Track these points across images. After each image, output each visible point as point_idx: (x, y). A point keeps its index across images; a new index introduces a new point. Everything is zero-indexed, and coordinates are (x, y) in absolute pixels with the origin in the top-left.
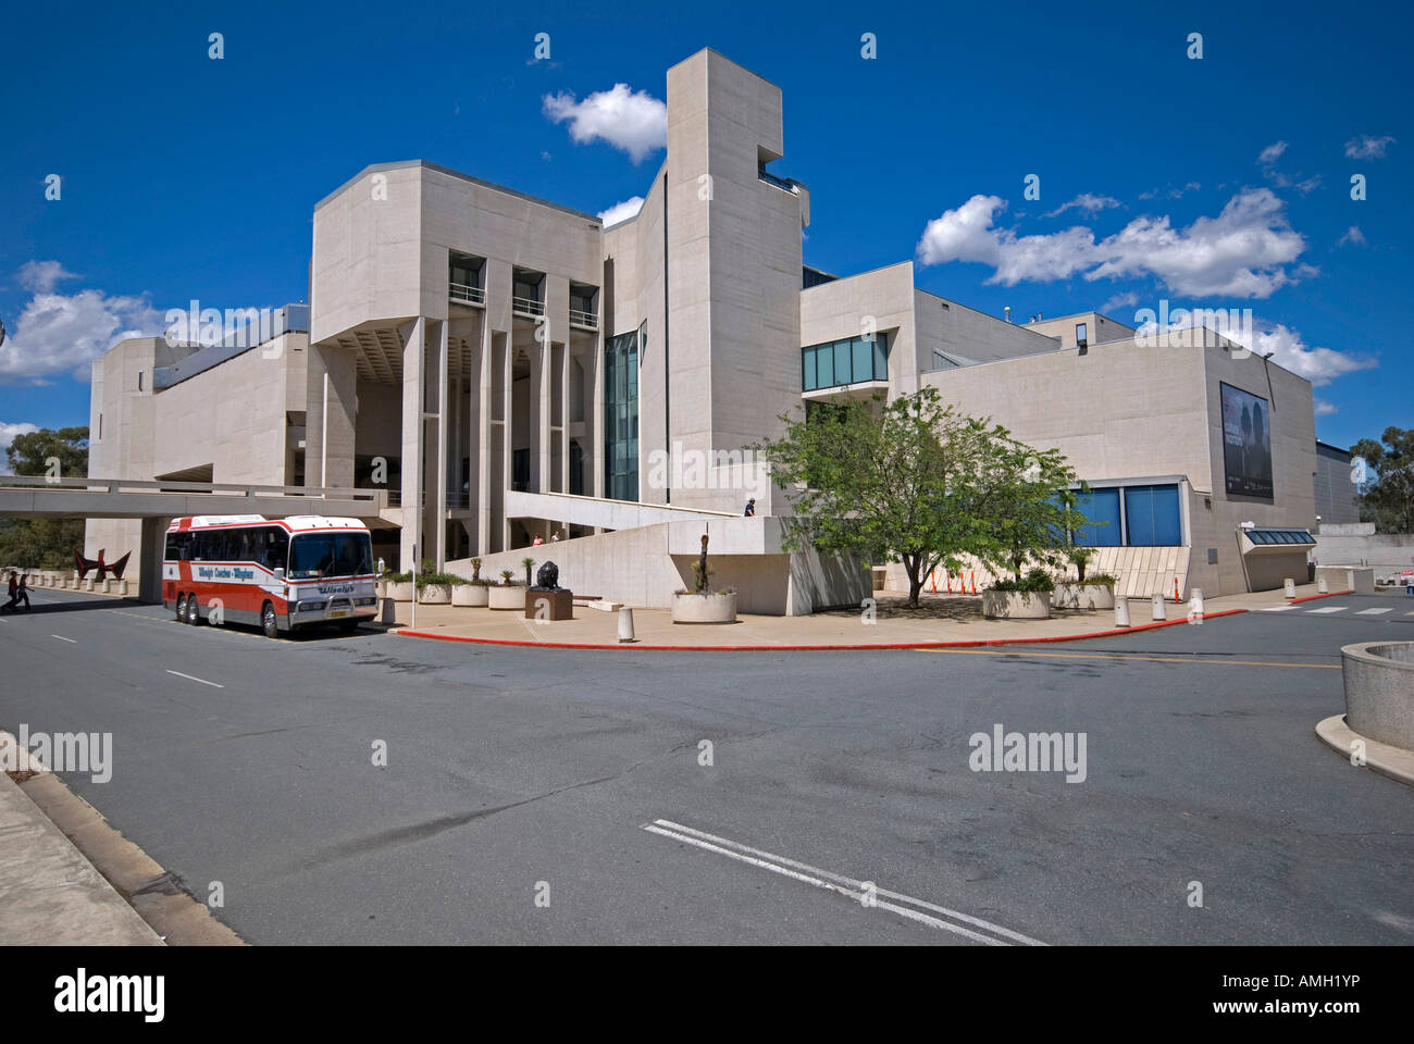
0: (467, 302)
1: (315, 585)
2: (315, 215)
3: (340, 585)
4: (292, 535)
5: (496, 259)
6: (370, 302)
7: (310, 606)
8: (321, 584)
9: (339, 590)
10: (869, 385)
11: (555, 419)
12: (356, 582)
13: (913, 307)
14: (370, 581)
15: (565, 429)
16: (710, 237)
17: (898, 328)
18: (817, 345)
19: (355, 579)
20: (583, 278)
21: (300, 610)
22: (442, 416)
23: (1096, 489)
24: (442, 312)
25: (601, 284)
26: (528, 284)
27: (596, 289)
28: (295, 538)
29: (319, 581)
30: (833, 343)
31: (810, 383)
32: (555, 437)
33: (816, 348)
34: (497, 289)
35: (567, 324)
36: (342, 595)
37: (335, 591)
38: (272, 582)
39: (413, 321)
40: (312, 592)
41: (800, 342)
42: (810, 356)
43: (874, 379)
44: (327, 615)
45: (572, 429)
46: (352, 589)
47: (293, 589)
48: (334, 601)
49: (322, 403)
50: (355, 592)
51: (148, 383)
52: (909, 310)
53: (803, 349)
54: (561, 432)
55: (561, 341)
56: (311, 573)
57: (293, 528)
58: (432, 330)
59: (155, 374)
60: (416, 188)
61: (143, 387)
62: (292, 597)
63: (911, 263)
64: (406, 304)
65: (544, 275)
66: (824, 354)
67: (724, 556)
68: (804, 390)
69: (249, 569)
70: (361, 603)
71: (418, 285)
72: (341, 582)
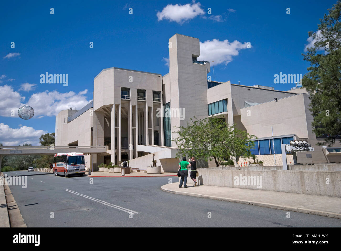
0: (126, 99)
1: (72, 166)
2: (94, 81)
3: (77, 166)
4: (68, 156)
5: (133, 88)
6: (103, 101)
7: (71, 171)
8: (74, 166)
9: (77, 167)
10: (222, 113)
11: (150, 126)
12: (81, 166)
13: (231, 93)
14: (84, 165)
15: (152, 128)
16: (179, 80)
17: (228, 98)
18: (211, 103)
19: (80, 165)
20: (156, 90)
21: (69, 171)
22: (120, 127)
23: (276, 139)
24: (119, 102)
25: (161, 91)
26: (141, 93)
27: (161, 92)
28: (69, 157)
29: (73, 166)
30: (214, 103)
31: (210, 113)
32: (150, 131)
33: (211, 104)
34: (133, 95)
35: (152, 102)
36: (78, 168)
37: (76, 167)
38: (65, 166)
39: (112, 105)
40: (72, 168)
41: (207, 103)
42: (210, 106)
43: (224, 112)
44: (74, 172)
45: (154, 128)
46: (80, 167)
47: (68, 167)
48: (76, 170)
49: (96, 125)
50: (80, 168)
51: (66, 121)
52: (230, 93)
53: (208, 104)
54: (151, 129)
55: (151, 106)
56: (72, 164)
57: (68, 155)
58: (117, 106)
59: (68, 119)
60: (112, 73)
61: (65, 122)
62: (68, 169)
63: (230, 81)
64: (111, 101)
65: (146, 90)
66: (213, 105)
67: (167, 159)
68: (209, 115)
69: (62, 164)
70: (82, 170)
71: (113, 96)
72: (78, 166)
